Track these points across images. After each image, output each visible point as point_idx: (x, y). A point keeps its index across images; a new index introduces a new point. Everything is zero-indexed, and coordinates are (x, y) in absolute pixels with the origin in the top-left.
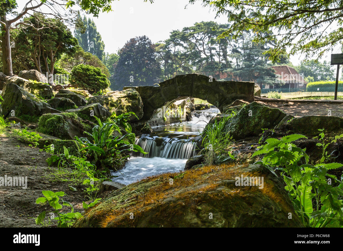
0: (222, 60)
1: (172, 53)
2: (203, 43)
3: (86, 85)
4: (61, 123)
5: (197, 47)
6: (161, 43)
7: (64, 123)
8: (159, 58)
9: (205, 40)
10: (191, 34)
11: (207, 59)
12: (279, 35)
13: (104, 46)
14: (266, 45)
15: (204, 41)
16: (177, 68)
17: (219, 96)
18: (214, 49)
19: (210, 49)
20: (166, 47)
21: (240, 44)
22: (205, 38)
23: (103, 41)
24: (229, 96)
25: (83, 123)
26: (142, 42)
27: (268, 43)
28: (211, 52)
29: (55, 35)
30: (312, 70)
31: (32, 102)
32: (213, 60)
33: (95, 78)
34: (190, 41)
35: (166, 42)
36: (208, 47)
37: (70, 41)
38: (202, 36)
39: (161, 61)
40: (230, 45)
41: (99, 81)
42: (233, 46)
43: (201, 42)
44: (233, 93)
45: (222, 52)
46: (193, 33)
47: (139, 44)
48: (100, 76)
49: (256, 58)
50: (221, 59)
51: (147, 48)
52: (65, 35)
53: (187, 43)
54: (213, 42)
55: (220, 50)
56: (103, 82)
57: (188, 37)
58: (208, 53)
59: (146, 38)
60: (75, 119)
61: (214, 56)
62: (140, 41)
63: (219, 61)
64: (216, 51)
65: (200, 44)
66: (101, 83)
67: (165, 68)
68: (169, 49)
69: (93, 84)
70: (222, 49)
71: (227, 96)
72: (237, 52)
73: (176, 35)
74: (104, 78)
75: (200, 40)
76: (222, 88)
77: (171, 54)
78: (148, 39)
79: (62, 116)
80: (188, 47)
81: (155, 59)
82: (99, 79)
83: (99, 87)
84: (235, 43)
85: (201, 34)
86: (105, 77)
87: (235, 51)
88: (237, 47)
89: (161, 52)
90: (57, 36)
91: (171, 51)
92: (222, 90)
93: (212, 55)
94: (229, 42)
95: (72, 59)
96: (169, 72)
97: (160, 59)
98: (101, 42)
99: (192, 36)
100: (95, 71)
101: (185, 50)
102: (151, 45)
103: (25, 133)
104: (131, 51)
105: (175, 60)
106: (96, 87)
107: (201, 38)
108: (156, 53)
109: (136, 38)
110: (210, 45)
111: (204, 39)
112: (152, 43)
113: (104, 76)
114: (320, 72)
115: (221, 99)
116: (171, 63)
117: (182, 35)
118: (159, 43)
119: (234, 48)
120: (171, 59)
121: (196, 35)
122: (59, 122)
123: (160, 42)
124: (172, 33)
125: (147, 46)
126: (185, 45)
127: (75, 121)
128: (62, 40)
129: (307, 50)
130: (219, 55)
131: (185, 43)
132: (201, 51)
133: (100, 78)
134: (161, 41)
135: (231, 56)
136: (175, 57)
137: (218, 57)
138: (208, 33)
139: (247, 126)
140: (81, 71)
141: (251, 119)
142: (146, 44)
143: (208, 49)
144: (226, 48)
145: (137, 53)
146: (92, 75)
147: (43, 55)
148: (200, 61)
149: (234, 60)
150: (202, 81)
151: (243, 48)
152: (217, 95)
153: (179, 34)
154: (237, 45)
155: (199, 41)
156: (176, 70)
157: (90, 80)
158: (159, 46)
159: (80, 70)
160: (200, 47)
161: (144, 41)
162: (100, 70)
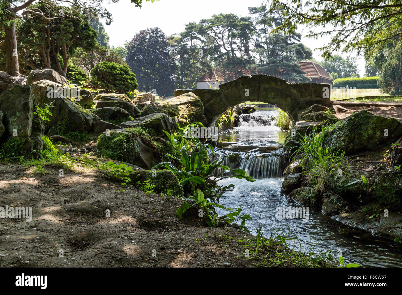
0: (244, 55)
1: (189, 47)
2: (223, 37)
3: (112, 86)
4: (130, 143)
5: (217, 41)
6: (176, 36)
7: (133, 143)
8: (173, 52)
9: (225, 33)
10: (209, 27)
11: (227, 54)
12: (334, 31)
13: (108, 39)
14: (290, 40)
15: (223, 35)
16: (194, 64)
17: (291, 101)
18: (235, 43)
19: (231, 43)
20: (181, 40)
21: (263, 39)
22: (225, 31)
23: (106, 33)
24: (302, 100)
25: (154, 141)
26: (154, 35)
27: (292, 38)
28: (231, 47)
29: (70, 26)
30: (335, 66)
31: (81, 115)
32: (234, 55)
33: (123, 78)
34: (208, 34)
35: (181, 35)
36: (228, 41)
37: (89, 33)
38: (221, 29)
39: (176, 56)
40: (252, 39)
41: (127, 81)
42: (255, 40)
43: (220, 36)
44: (307, 96)
45: (244, 46)
46: (212, 26)
47: (151, 37)
48: (129, 75)
49: (280, 53)
50: (242, 55)
51: (160, 41)
52: (82, 27)
53: (204, 36)
54: (234, 36)
55: (241, 44)
56: (133, 82)
57: (206, 30)
58: (228, 47)
59: (159, 31)
60: (144, 137)
61: (235, 51)
62: (151, 34)
63: (241, 56)
64: (238, 46)
65: (219, 38)
66: (130, 83)
67: (181, 64)
68: (185, 43)
69: (120, 85)
70: (244, 43)
71: (300, 100)
72: (261, 46)
73: (192, 27)
74: (132, 78)
75: (220, 33)
76: (295, 91)
77: (187, 48)
78: (160, 31)
79: (130, 134)
80: (206, 41)
81: (170, 54)
82: (127, 78)
83: (128, 88)
84: (257, 38)
85: (220, 27)
86: (134, 76)
87: (258, 46)
88: (260, 41)
89: (176, 45)
90: (73, 27)
91: (187, 45)
92: (295, 94)
93: (233, 50)
94: (251, 36)
95: (86, 54)
96: (186, 67)
97: (174, 54)
98: (105, 33)
99: (210, 29)
100: (122, 70)
101: (202, 44)
102: (164, 38)
103: (110, 165)
104: (141, 44)
105: (192, 55)
106: (124, 89)
107: (220, 31)
108: (170, 47)
109: (147, 30)
110: (230, 39)
111: (223, 32)
112: (165, 36)
113: (132, 75)
114: (343, 67)
115: (294, 104)
116: (188, 58)
117: (199, 28)
118: (173, 36)
119: (257, 42)
120: (187, 53)
121: (214, 28)
122: (128, 142)
123: (174, 34)
124: (187, 25)
125: (159, 39)
126: (203, 38)
127: (145, 138)
128: (78, 32)
129: (358, 47)
130: (241, 50)
131: (202, 36)
132: (221, 45)
133: (129, 77)
134: (176, 34)
135: (253, 51)
136: (192, 52)
137: (240, 52)
138: (227, 26)
139: (358, 139)
140: (106, 70)
141: (362, 131)
142: (159, 37)
143: (229, 43)
144: (247, 42)
145: (149, 46)
146: (119, 75)
147: (53, 49)
148: (220, 57)
149: (257, 56)
150: (270, 82)
151: (266, 43)
152: (289, 99)
153: (195, 27)
154: (259, 39)
155: (219, 35)
156: (194, 66)
157: (116, 80)
158: (173, 40)
159: (104, 68)
160: (219, 41)
161: (156, 33)
162: (127, 68)
